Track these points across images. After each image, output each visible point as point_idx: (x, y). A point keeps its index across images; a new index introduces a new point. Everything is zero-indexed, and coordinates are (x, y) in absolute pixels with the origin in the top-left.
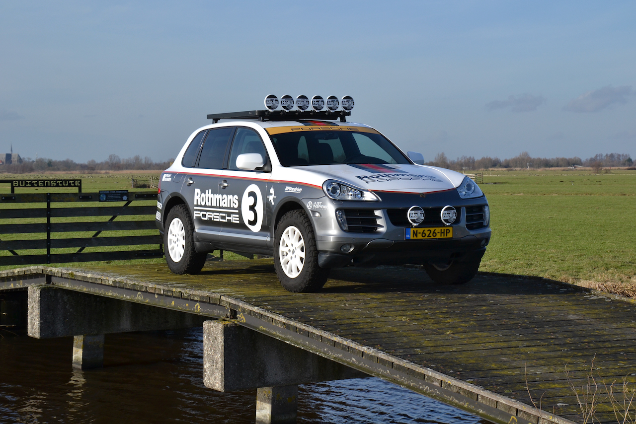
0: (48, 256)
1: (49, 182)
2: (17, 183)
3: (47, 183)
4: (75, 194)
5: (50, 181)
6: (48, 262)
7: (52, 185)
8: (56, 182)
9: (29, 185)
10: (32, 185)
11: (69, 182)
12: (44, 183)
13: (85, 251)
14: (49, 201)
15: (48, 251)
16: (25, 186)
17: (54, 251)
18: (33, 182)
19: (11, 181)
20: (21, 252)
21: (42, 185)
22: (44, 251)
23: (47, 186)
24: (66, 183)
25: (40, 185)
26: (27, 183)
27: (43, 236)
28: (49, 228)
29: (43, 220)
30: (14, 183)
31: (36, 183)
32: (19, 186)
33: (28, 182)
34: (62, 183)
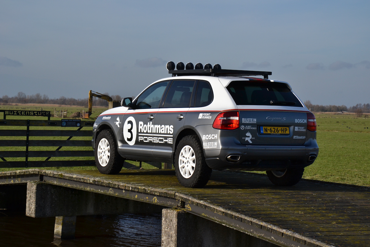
0: (27, 162)
1: (29, 112)
2: (8, 113)
3: (28, 113)
4: (45, 121)
5: (30, 111)
6: (26, 166)
7: (31, 114)
8: (34, 113)
9: (15, 114)
10: (18, 114)
11: (42, 113)
12: (25, 113)
13: (51, 160)
14: (28, 125)
15: (27, 159)
16: (13, 115)
17: (30, 159)
18: (18, 112)
19: (4, 111)
20: (9, 159)
21: (24, 114)
22: (23, 159)
23: (28, 115)
24: (40, 114)
25: (23, 114)
26: (14, 113)
27: (23, 149)
28: (27, 143)
29: (24, 138)
30: (6, 113)
31: (20, 113)
32: (9, 115)
33: (15, 112)
34: (37, 113)
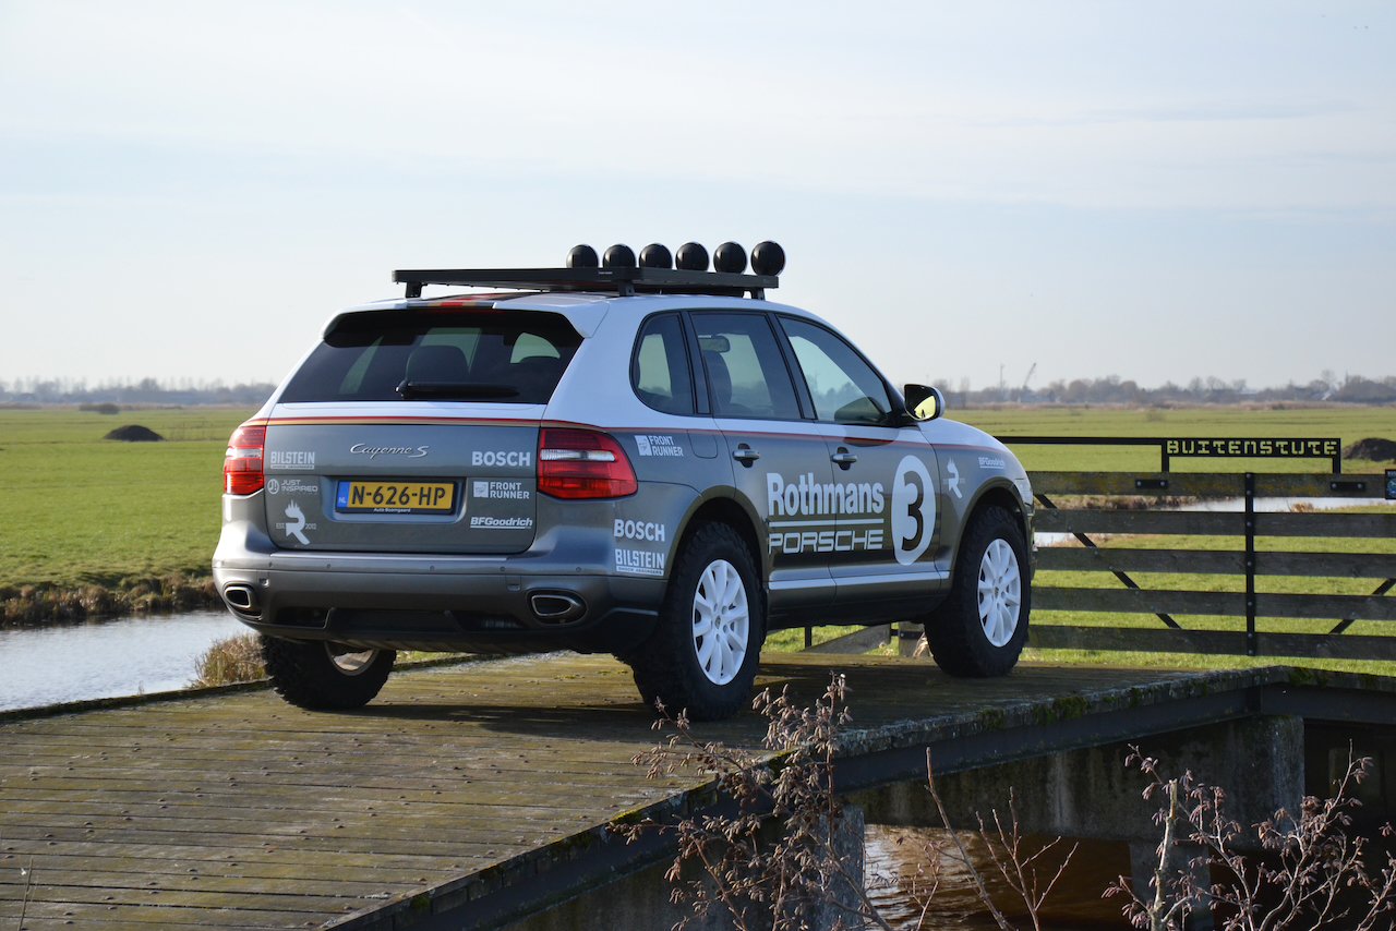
0: (1250, 635)
1: (1254, 443)
2: (1176, 447)
3: (1250, 447)
4: (1319, 478)
5: (1258, 440)
6: (1250, 652)
7: (1263, 452)
8: (1273, 446)
9: (1204, 451)
10: (1213, 452)
11: (1306, 445)
12: (1241, 447)
14: (1248, 492)
15: (1251, 624)
16: (1196, 454)
17: (1264, 624)
18: (1215, 443)
19: (1162, 442)
20: (1189, 621)
21: (1238, 452)
22: (1238, 624)
23: (1250, 454)
24: (1298, 448)
25: (1231, 452)
26: (1200, 447)
27: (1235, 583)
28: (1251, 563)
29: (1237, 543)
30: (1169, 447)
31: (1223, 447)
32: (1180, 454)
33: (1203, 443)
34: (1288, 448)
